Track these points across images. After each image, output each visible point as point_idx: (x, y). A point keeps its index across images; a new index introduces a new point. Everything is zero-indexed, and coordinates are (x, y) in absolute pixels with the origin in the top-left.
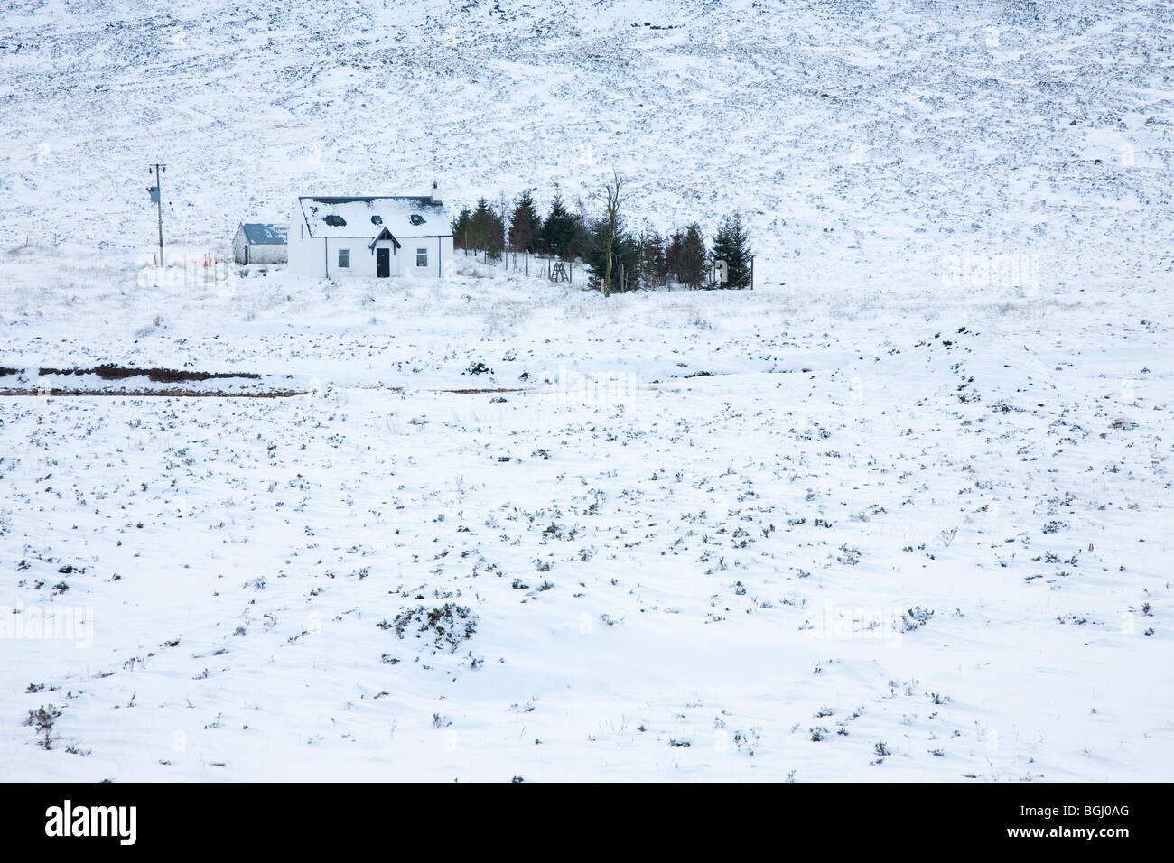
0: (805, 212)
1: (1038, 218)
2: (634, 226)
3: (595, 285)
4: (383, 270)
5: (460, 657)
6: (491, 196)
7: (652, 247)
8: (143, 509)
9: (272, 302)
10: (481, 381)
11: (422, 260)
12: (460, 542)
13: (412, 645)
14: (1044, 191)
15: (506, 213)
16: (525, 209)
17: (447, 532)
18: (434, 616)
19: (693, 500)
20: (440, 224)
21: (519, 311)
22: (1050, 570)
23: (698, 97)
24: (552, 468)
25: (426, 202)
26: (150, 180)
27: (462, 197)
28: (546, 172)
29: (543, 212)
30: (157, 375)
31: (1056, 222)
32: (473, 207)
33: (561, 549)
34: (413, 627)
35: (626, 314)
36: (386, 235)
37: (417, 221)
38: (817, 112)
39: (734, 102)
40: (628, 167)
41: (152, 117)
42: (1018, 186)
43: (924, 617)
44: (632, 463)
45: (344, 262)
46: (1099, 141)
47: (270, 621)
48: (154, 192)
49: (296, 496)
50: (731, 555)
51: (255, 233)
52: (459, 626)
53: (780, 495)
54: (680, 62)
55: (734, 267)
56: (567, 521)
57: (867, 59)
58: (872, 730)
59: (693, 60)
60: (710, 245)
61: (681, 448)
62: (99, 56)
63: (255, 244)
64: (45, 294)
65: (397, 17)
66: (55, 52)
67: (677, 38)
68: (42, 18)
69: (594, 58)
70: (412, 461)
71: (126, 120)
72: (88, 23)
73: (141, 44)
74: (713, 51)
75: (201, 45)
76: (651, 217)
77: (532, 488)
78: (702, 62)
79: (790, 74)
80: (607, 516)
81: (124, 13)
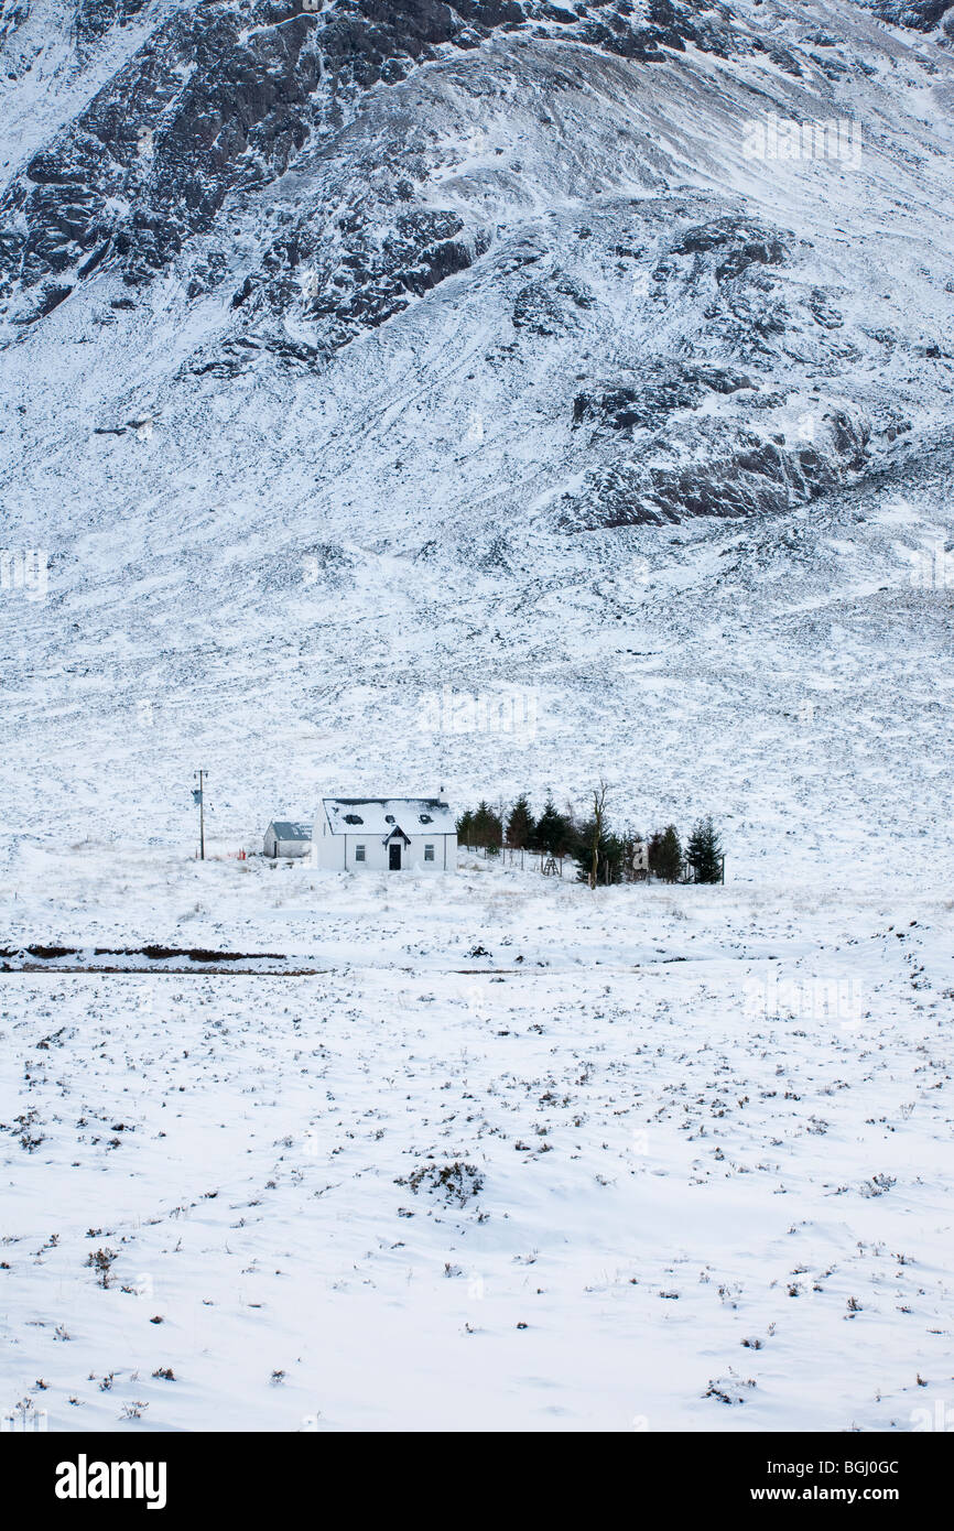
0: (772, 817)
2: (617, 826)
3: (583, 879)
4: (395, 863)
5: (466, 1213)
6: (490, 798)
7: (634, 846)
8: (184, 1074)
9: (297, 891)
10: (481, 963)
11: (429, 855)
12: (465, 1108)
13: (424, 1201)
15: (504, 815)
16: (521, 811)
17: (453, 1098)
18: (445, 1174)
19: (675, 1073)
20: (446, 823)
21: (516, 901)
23: (674, 714)
24: (546, 1043)
25: (434, 803)
26: (194, 784)
27: (466, 799)
28: (539, 779)
29: (537, 814)
30: (197, 955)
32: (475, 808)
33: (557, 1115)
34: (426, 1184)
35: (610, 905)
36: (398, 833)
37: (426, 820)
38: (780, 729)
39: (705, 719)
40: (613, 775)
41: (197, 730)
43: (888, 1184)
44: (619, 1039)
45: (360, 856)
47: (298, 1178)
48: (198, 794)
49: (317, 1065)
50: (711, 1123)
51: (283, 830)
52: (468, 1183)
53: (753, 1070)
54: (658, 684)
55: (706, 864)
56: (561, 1090)
57: (824, 684)
58: (844, 1287)
59: (670, 682)
60: (684, 844)
61: (662, 1026)
62: (154, 678)
63: (284, 840)
64: (101, 883)
65: (410, 644)
66: (117, 675)
67: (656, 663)
68: (107, 647)
69: (582, 679)
70: (421, 1034)
71: (175, 733)
72: (146, 650)
73: (190, 667)
74: (688, 675)
75: (240, 668)
76: (634, 821)
77: (528, 1060)
78: (678, 684)
79: (756, 695)
80: (597, 1088)
81: (176, 641)
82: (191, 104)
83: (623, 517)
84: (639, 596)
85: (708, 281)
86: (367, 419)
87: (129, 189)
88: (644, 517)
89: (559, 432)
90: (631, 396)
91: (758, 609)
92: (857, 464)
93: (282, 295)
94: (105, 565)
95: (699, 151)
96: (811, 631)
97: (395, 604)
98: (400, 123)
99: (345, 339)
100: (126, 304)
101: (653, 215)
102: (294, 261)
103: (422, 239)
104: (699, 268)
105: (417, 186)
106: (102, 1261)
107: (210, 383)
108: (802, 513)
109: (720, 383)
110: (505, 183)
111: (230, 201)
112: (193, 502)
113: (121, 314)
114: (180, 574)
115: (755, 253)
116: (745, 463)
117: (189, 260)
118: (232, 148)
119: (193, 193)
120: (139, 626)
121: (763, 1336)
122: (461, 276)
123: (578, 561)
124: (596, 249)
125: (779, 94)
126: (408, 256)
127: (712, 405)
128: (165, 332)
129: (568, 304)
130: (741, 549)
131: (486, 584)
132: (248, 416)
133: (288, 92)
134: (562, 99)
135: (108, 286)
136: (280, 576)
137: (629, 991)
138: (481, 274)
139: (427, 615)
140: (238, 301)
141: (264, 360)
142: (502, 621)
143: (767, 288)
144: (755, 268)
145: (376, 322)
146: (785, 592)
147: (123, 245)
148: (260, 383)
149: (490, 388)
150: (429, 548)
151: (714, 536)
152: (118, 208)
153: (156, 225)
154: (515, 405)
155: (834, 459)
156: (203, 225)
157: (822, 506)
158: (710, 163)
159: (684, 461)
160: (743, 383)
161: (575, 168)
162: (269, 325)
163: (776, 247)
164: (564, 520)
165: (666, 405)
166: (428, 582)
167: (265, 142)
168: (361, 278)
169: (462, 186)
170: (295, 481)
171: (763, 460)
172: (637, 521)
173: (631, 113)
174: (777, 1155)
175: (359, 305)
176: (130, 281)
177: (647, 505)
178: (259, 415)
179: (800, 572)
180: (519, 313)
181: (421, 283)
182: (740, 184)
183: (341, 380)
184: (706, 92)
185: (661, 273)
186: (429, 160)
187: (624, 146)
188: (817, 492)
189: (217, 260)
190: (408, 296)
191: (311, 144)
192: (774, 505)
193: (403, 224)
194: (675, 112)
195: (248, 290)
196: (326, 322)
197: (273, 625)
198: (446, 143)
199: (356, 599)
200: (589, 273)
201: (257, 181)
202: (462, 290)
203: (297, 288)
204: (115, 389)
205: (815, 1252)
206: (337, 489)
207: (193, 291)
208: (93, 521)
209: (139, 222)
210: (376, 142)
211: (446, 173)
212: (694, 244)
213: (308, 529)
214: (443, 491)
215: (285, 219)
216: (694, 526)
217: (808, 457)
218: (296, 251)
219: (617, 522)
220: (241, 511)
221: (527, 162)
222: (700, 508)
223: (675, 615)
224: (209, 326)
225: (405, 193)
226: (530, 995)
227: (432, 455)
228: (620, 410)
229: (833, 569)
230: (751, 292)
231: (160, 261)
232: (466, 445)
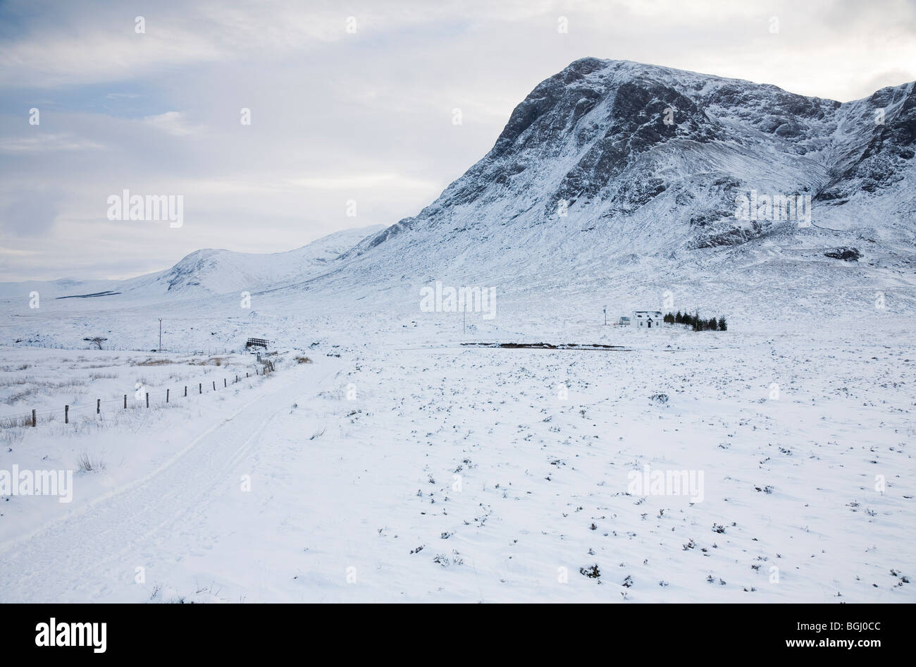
0: (739, 315)
1: (789, 317)
2: (702, 318)
3: (693, 330)
4: (649, 326)
5: (665, 405)
6: (672, 311)
7: (705, 322)
8: (602, 372)
9: (627, 332)
10: (669, 349)
11: (657, 325)
12: (664, 381)
13: (655, 402)
14: (790, 311)
15: (675, 315)
16: (679, 314)
17: (662, 379)
18: (660, 396)
19: (715, 374)
20: (661, 317)
21: (678, 335)
22: (792, 391)
23: (715, 292)
24: (684, 367)
25: (658, 313)
26: (604, 309)
27: (666, 312)
28: (683, 307)
29: (683, 315)
30: (604, 346)
31: (793, 318)
32: (668, 314)
33: (686, 384)
34: (655, 398)
35: (700, 336)
36: (650, 319)
37: (657, 316)
38: (741, 295)
39: (723, 293)
40: (700, 306)
41: (605, 296)
42: (785, 310)
43: (764, 400)
44: (702, 367)
45: (641, 325)
46: (802, 301)
47: (626, 396)
48: (604, 311)
49: (631, 371)
50: (722, 385)
51: (624, 319)
52: (665, 398)
53: (733, 374)
54: (711, 285)
55: (723, 326)
56: (687, 378)
57: (752, 284)
58: (752, 424)
59: (714, 284)
60: (718, 322)
61: (712, 363)
62: (595, 285)
63: (624, 321)
64: (583, 330)
65: (652, 276)
66: (587, 284)
67: (711, 280)
68: (584, 278)
69: (693, 284)
70: (655, 365)
71: (599, 297)
72: (593, 279)
73: (602, 282)
74: (719, 282)
75: (614, 282)
76: (705, 316)
77: (680, 371)
78: (717, 285)
79: (735, 287)
80: (696, 377)
81: (599, 277)
82: (602, 159)
83: (702, 246)
84: (707, 264)
85: (722, 191)
86: (642, 225)
87: (588, 178)
88: (707, 246)
89: (687, 227)
90: (704, 218)
91: (735, 267)
92: (758, 233)
93: (622, 199)
94: (584, 260)
95: (719, 162)
96: (748, 271)
97: (649, 267)
98: (649, 160)
99: (637, 208)
100: (588, 203)
101: (708, 177)
102: (625, 191)
103: (654, 185)
104: (720, 188)
105: (653, 173)
106: (583, 412)
107: (606, 219)
108: (746, 244)
109: (725, 215)
110: (673, 172)
111: (611, 179)
112: (602, 246)
113: (587, 205)
114: (600, 261)
115: (733, 185)
116: (732, 233)
117: (602, 192)
118: (611, 168)
119: (602, 178)
120: (591, 273)
121: (733, 434)
122: (663, 193)
123: (692, 256)
124: (695, 185)
125: (738, 149)
126: (651, 189)
127: (724, 220)
128: (596, 208)
129: (689, 198)
130: (731, 253)
131: (670, 262)
132: (615, 226)
133: (623, 155)
134: (686, 152)
135: (585, 199)
136: (623, 261)
137: (704, 356)
138: (668, 192)
139: (656, 269)
140: (612, 201)
141: (619, 213)
142: (674, 270)
143: (736, 193)
144: (733, 188)
145: (644, 204)
146: (741, 262)
147: (587, 190)
148: (618, 218)
149: (671, 218)
150: (656, 255)
151: (724, 250)
152: (586, 182)
153: (594, 185)
154: (677, 221)
155: (754, 231)
156: (604, 185)
157: (750, 242)
158: (721, 165)
159: (717, 233)
160: (731, 214)
161: (690, 168)
162: (620, 206)
163: (738, 183)
164: (688, 247)
165: (712, 220)
166: (657, 262)
167: (618, 166)
168: (640, 194)
169: (663, 173)
170: (626, 240)
171: (736, 232)
172: (706, 247)
173: (703, 155)
174: (739, 393)
175: (640, 200)
176: (589, 198)
177: (708, 243)
178: (618, 226)
179: (745, 258)
180: (677, 200)
181: (654, 195)
182: (729, 169)
183: (636, 217)
184: (720, 149)
185: (711, 190)
186: (656, 168)
187: (701, 162)
188: (749, 239)
189: (608, 192)
190: (651, 198)
191: (629, 166)
192: (739, 242)
193: (650, 182)
194: (712, 154)
195: (615, 198)
196: (633, 204)
197: (621, 273)
198: (659, 164)
199: (640, 266)
200: (693, 191)
201: (617, 174)
202: (664, 196)
203: (626, 197)
204: (586, 221)
205: (746, 416)
206: (635, 242)
207: (603, 199)
208: (581, 251)
209: (591, 185)
210: (643, 164)
211: (660, 170)
212: (718, 183)
213: (629, 251)
214: (660, 241)
215: (623, 182)
216: (719, 248)
217: (747, 231)
218: (625, 189)
219: (701, 247)
220: (614, 247)
221: (678, 167)
222: (721, 244)
223: (715, 268)
224: (606, 207)
225: (650, 175)
226: (682, 356)
227: (657, 233)
228: (702, 221)
229: (753, 257)
230: (732, 193)
231: (595, 193)
232: (664, 231)
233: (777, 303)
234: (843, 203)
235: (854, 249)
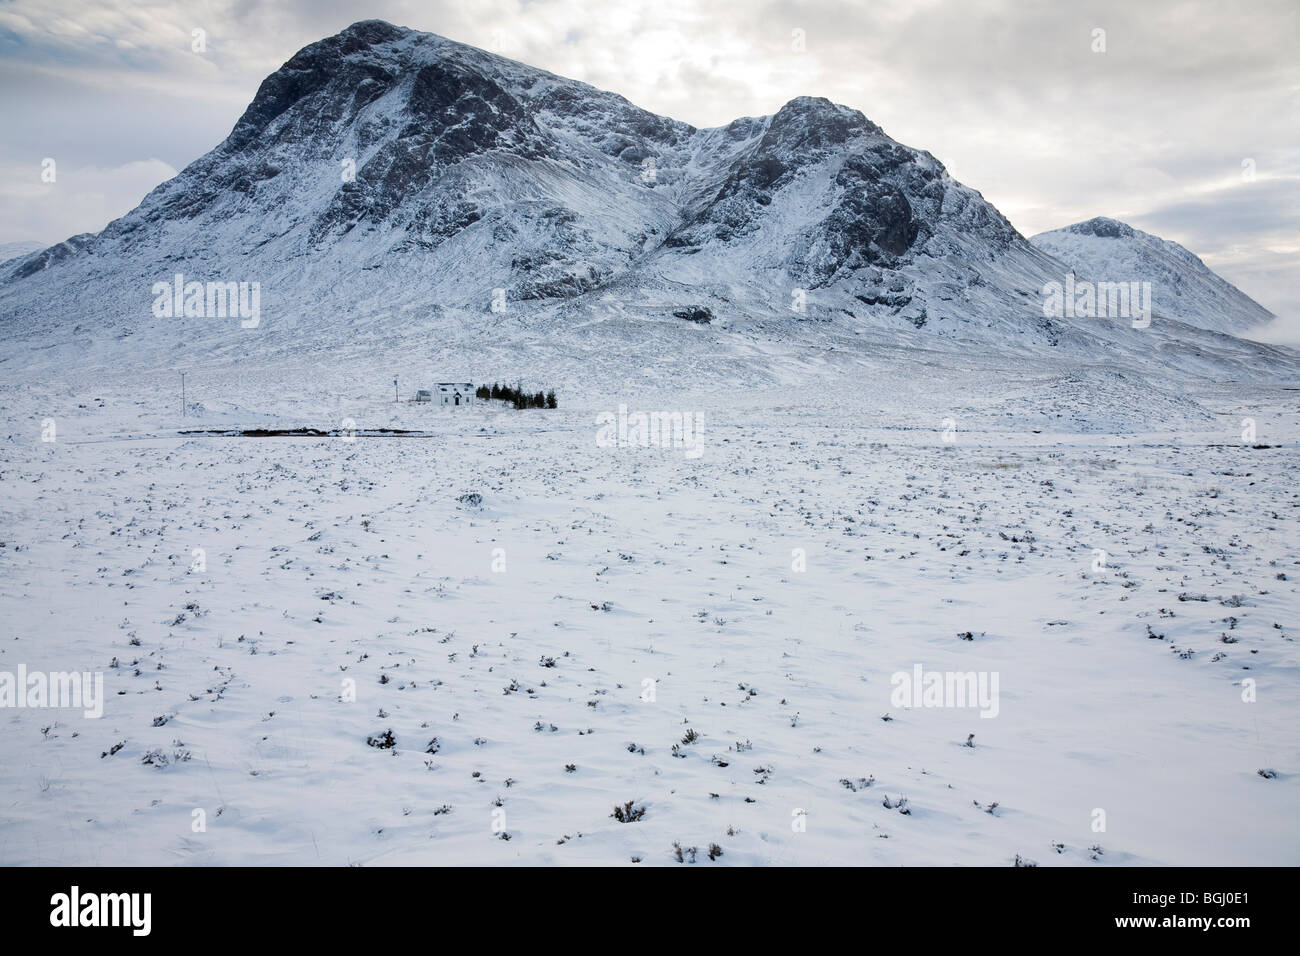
0: (572, 389)
1: (632, 391)
2: (525, 391)
3: (515, 408)
4: (457, 403)
5: (478, 508)
6: (486, 383)
7: (530, 397)
8: (392, 468)
9: (427, 411)
10: (484, 433)
11: (468, 401)
12: (477, 477)
13: (464, 505)
14: (633, 384)
15: (491, 388)
16: (496, 387)
17: (474, 474)
18: (470, 497)
19: (541, 465)
20: (473, 391)
21: (495, 415)
22: (634, 483)
23: (542, 357)
24: (503, 457)
25: (469, 385)
26: (394, 379)
27: (479, 384)
28: (502, 377)
29: (501, 388)
30: (396, 431)
31: (637, 393)
32: (481, 386)
33: (505, 479)
34: (464, 500)
35: (522, 416)
36: (458, 394)
37: (466, 390)
38: (574, 362)
39: (552, 359)
40: (524, 376)
41: (395, 362)
42: (627, 382)
43: (602, 496)
44: (525, 455)
45: (446, 401)
46: (647, 371)
47: (426, 499)
48: (395, 382)
49: (433, 465)
50: (551, 479)
51: (422, 393)
52: (477, 499)
53: (565, 464)
54: (538, 348)
55: (552, 403)
56: (507, 471)
57: (587, 348)
58: (588, 526)
59: (541, 348)
60: (546, 397)
61: (538, 451)
62: (381, 346)
63: (422, 396)
64: (366, 410)
65: (461, 336)
66: (370, 345)
67: (537, 342)
68: (367, 336)
69: (514, 347)
70: (464, 455)
71: (388, 363)
72: (379, 337)
73: (393, 343)
74: (547, 346)
75: (409, 343)
76: (531, 390)
77: (498, 462)
78: (544, 349)
79: (567, 352)
80: (518, 470)
81: (388, 334)
82: (393, 169)
83: (527, 297)
84: (532, 321)
85: (553, 226)
86: (448, 265)
87: (373, 194)
88: (534, 297)
89: (507, 271)
90: (530, 261)
91: (568, 326)
92: (597, 283)
93: (421, 228)
94: (366, 311)
95: (550, 188)
96: (584, 332)
97: (456, 323)
98: (458, 176)
99: (441, 241)
100: (373, 230)
101: (536, 205)
102: (425, 217)
103: (465, 211)
104: (550, 222)
105: (464, 195)
106: (366, 524)
107: (399, 254)
108: (581, 297)
109: (557, 257)
110: (491, 195)
111: (405, 198)
112: (393, 291)
113: (371, 232)
114: (389, 313)
115: (567, 219)
116: (564, 281)
117: (393, 216)
118: (406, 182)
119: (394, 196)
120: (377, 330)
121: (563, 540)
122: (477, 223)
123: (514, 311)
124: (519, 216)
125: (573, 172)
126: (461, 216)
127: (554, 264)
128: (385, 238)
129: (510, 232)
130: (563, 307)
131: (485, 317)
132: (410, 265)
133: (424, 166)
134: (508, 171)
135: (367, 224)
136: (421, 314)
137: (529, 441)
138: (483, 222)
139: (467, 327)
140: (407, 229)
141: (415, 247)
142: (490, 328)
143: (571, 229)
144: (567, 223)
145: (451, 236)
146: (575, 320)
147: (372, 212)
148: (414, 254)
149: (486, 257)
150: (466, 307)
151: (555, 303)
152: (370, 200)
153: (382, 206)
154: (494, 263)
155: (591, 281)
156: (397, 205)
157: (587, 295)
158: (553, 191)
159: (546, 281)
160: (563, 257)
161: (512, 192)
162: (417, 237)
163: (573, 217)
164: (509, 298)
165: (540, 264)
166: (467, 316)
167: (416, 181)
168: (446, 222)
169: (477, 195)
170: (425, 285)
171: (569, 281)
172: (531, 298)
173: (530, 176)
174: (571, 489)
175: (445, 231)
176: (373, 222)
177: (534, 293)
178: (414, 264)
179: (580, 315)
180: (495, 234)
181: (465, 225)
182: (563, 198)
183: (440, 254)
184: (552, 171)
185: (539, 223)
186: (467, 187)
187: (527, 185)
188: (586, 291)
189: (401, 216)
190: (461, 228)
191: (430, 182)
192: (573, 294)
193: (459, 206)
194: (541, 176)
195: (411, 226)
196: (435, 236)
197: (419, 329)
198: (472, 182)
199: (444, 322)
200: (517, 223)
201: (414, 192)
202: (477, 227)
203: (426, 225)
204: (369, 256)
205: (579, 516)
206: (438, 287)
207: (393, 226)
208: (362, 297)
209: (377, 204)
210: (451, 181)
211: (473, 192)
212: (548, 215)
213: (429, 300)
214: (472, 288)
215: (422, 204)
216: (548, 300)
217: (583, 280)
218: (426, 214)
219: (525, 299)
220: (408, 294)
221: (497, 189)
222: (550, 295)
223: (543, 327)
224: (398, 236)
225: (460, 197)
226: (498, 443)
227: (468, 277)
228: (526, 265)
229: (590, 314)
230: (565, 230)
231: (383, 216)
232: (479, 274)
233: (619, 374)
234: (695, 251)
235: (706, 308)
